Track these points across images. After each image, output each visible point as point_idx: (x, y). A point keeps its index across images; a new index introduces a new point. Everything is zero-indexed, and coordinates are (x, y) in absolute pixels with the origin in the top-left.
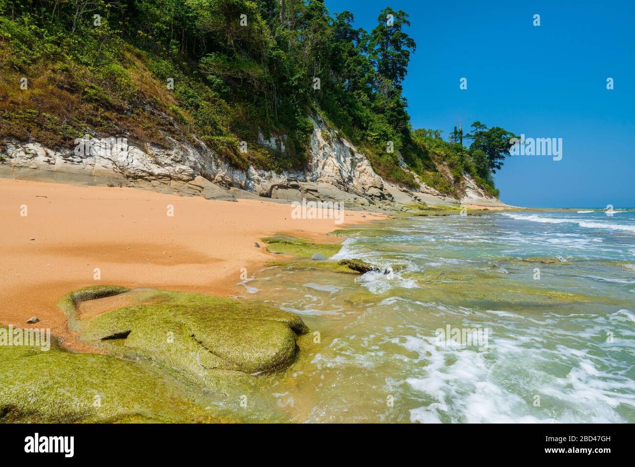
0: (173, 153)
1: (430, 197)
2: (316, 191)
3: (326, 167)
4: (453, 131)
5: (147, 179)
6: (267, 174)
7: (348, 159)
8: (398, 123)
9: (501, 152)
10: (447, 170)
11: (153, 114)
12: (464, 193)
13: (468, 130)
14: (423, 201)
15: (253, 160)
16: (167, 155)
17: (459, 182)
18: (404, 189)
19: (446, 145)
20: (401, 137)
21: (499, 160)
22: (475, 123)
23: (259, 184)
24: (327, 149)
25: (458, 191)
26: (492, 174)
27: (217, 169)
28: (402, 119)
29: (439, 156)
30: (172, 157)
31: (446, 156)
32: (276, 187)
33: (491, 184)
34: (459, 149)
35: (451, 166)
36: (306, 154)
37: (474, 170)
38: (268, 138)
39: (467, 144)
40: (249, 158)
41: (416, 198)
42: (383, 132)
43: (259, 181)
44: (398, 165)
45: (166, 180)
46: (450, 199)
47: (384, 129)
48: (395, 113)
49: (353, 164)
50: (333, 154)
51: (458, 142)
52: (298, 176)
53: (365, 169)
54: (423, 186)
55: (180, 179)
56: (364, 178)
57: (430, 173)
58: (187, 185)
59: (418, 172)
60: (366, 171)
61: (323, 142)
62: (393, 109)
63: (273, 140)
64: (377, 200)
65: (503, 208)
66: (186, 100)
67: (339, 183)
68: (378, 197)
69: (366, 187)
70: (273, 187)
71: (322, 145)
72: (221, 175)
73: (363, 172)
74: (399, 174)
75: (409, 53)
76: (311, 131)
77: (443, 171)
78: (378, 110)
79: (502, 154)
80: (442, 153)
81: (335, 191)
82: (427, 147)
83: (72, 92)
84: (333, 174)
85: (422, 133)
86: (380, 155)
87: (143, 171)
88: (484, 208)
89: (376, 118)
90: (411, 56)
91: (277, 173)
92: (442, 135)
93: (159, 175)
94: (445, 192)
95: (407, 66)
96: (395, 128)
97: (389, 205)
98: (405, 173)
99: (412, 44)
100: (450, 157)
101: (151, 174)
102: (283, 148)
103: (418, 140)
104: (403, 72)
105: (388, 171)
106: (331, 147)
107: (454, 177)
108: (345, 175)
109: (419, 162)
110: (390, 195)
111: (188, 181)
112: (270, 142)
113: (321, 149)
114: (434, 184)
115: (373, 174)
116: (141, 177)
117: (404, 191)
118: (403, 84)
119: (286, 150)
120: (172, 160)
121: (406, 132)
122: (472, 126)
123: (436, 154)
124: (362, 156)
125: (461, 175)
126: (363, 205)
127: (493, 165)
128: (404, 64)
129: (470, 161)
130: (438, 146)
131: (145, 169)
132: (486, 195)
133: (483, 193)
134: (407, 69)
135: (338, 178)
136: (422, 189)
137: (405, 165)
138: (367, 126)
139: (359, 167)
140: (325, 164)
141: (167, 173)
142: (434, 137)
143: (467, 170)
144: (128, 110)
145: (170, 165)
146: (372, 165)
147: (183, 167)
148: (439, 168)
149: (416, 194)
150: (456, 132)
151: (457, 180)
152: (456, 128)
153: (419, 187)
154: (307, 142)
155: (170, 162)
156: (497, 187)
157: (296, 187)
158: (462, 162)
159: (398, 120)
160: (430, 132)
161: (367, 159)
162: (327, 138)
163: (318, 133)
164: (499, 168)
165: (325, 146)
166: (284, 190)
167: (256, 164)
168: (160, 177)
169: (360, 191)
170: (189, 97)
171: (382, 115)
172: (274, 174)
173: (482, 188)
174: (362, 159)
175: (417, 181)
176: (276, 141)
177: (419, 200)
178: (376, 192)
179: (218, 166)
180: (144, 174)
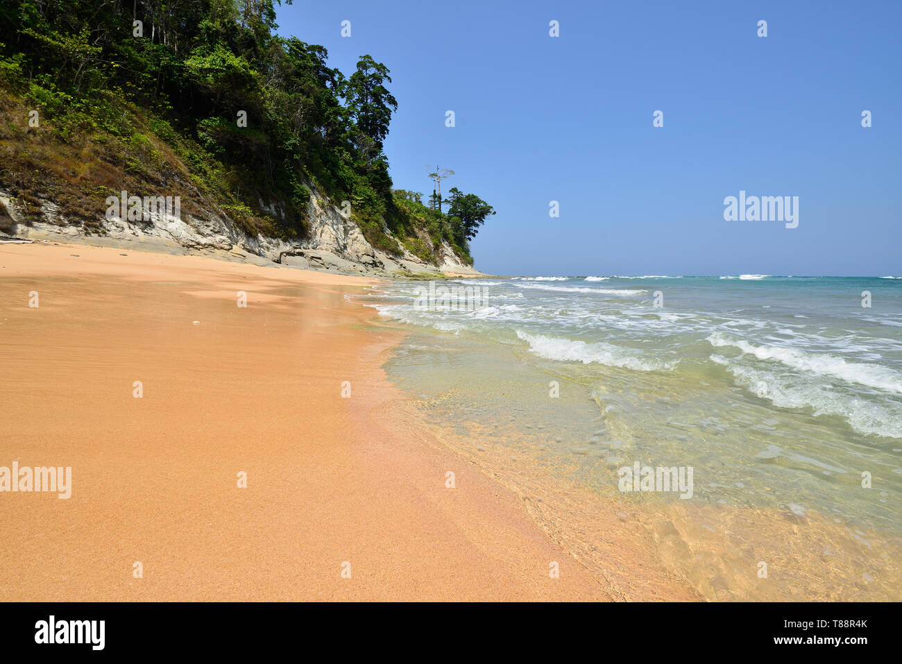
0: (211, 224)
1: (414, 265)
2: (320, 259)
3: (323, 234)
4: (432, 194)
5: (196, 248)
6: (274, 241)
7: (341, 227)
8: (382, 188)
9: (476, 219)
10: (427, 236)
11: (182, 185)
12: (443, 261)
13: (446, 195)
14: (408, 268)
15: (260, 228)
16: (206, 226)
17: (438, 250)
18: (391, 256)
19: (426, 210)
20: (385, 202)
21: (474, 228)
22: (453, 189)
23: (268, 251)
24: (323, 217)
25: (437, 259)
26: (468, 242)
27: (238, 236)
28: (385, 183)
29: (419, 221)
30: (211, 228)
31: (426, 222)
32: (285, 254)
33: (467, 251)
34: (438, 215)
35: (431, 233)
36: (304, 222)
37: (452, 238)
38: (267, 204)
39: (445, 209)
40: (256, 225)
41: (401, 265)
42: (368, 196)
43: (268, 248)
44: (383, 232)
45: (211, 249)
46: (431, 267)
47: (369, 193)
48: (378, 177)
49: (346, 231)
50: (329, 222)
51: (437, 206)
52: (302, 244)
53: (357, 237)
54: (407, 253)
55: (222, 248)
56: (357, 246)
57: (412, 239)
58: (229, 253)
59: (401, 239)
60: (358, 239)
61: (319, 210)
62: (376, 172)
63: (272, 206)
64: (370, 267)
65: (475, 276)
66: (194, 165)
67: (337, 251)
68: (371, 264)
69: (360, 255)
70: (281, 254)
71: (318, 213)
72: (242, 243)
73: (355, 240)
74: (384, 241)
75: (390, 111)
76: (308, 199)
77: (424, 238)
78: (362, 171)
79: (476, 221)
80: (423, 218)
81: (336, 259)
82: (408, 211)
83: (114, 164)
84: (331, 242)
85: (402, 194)
86: (367, 221)
87: (192, 241)
88: (459, 275)
89: (359, 180)
90: (393, 115)
91: (283, 240)
92: (422, 199)
93: (205, 244)
94: (426, 260)
95: (388, 125)
96: (378, 193)
97: (382, 272)
98: (390, 240)
99: (392, 101)
100: (430, 223)
101: (198, 244)
102: (283, 215)
103: (398, 203)
104: (384, 130)
105: (376, 239)
106: (327, 215)
107: (434, 244)
108: (341, 243)
109: (401, 228)
110: (381, 263)
111: (229, 250)
112: (270, 208)
113: (318, 217)
114: (416, 251)
115: (365, 242)
116: (192, 246)
117: (391, 258)
118: (384, 142)
119: (285, 217)
120: (211, 230)
121: (389, 196)
122: (450, 191)
123: (417, 219)
124: (353, 224)
125: (440, 242)
126: (361, 271)
127: (469, 233)
128: (387, 122)
129: (448, 227)
130: (418, 212)
131: (193, 239)
132: (462, 263)
133: (459, 261)
134: (389, 128)
135: (336, 246)
136: (406, 257)
137: (389, 231)
138: (351, 189)
139: (351, 234)
140: (322, 232)
141: (210, 242)
142: (414, 199)
143: (446, 237)
144: (163, 182)
145: (211, 235)
146: (363, 234)
147: (223, 238)
148: (420, 234)
149: (402, 261)
150: (435, 196)
151: (437, 247)
152: (435, 191)
153: (403, 254)
154: (304, 209)
155: (211, 233)
156: (472, 254)
157: (301, 254)
158: (441, 229)
159: (382, 185)
160: (410, 194)
161: (359, 227)
162: (322, 207)
163: (314, 200)
164: (474, 235)
165: (321, 213)
166: (291, 257)
167: (264, 232)
168: (206, 246)
169: (355, 258)
170: (197, 162)
171: (365, 178)
172: (281, 242)
173: (459, 256)
174: (353, 228)
175: (401, 248)
176: (276, 208)
177: (404, 268)
178: (369, 259)
179: (238, 235)
180: (193, 244)
